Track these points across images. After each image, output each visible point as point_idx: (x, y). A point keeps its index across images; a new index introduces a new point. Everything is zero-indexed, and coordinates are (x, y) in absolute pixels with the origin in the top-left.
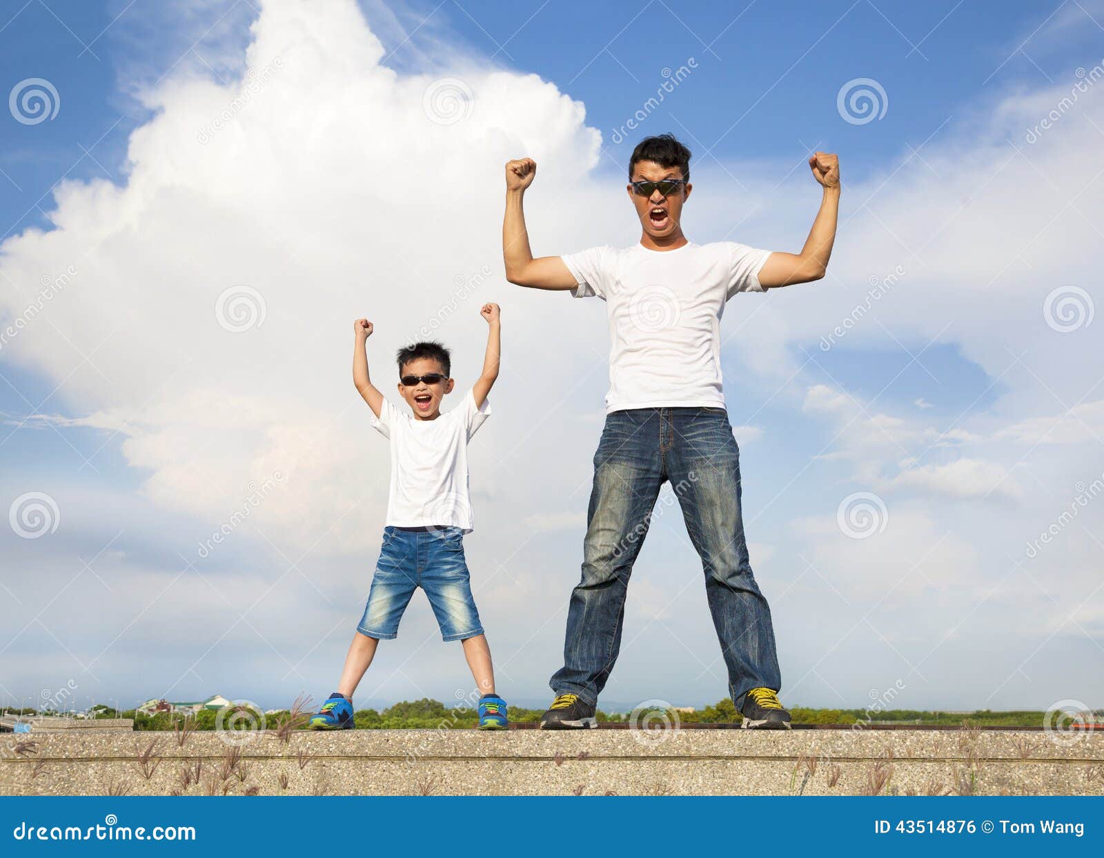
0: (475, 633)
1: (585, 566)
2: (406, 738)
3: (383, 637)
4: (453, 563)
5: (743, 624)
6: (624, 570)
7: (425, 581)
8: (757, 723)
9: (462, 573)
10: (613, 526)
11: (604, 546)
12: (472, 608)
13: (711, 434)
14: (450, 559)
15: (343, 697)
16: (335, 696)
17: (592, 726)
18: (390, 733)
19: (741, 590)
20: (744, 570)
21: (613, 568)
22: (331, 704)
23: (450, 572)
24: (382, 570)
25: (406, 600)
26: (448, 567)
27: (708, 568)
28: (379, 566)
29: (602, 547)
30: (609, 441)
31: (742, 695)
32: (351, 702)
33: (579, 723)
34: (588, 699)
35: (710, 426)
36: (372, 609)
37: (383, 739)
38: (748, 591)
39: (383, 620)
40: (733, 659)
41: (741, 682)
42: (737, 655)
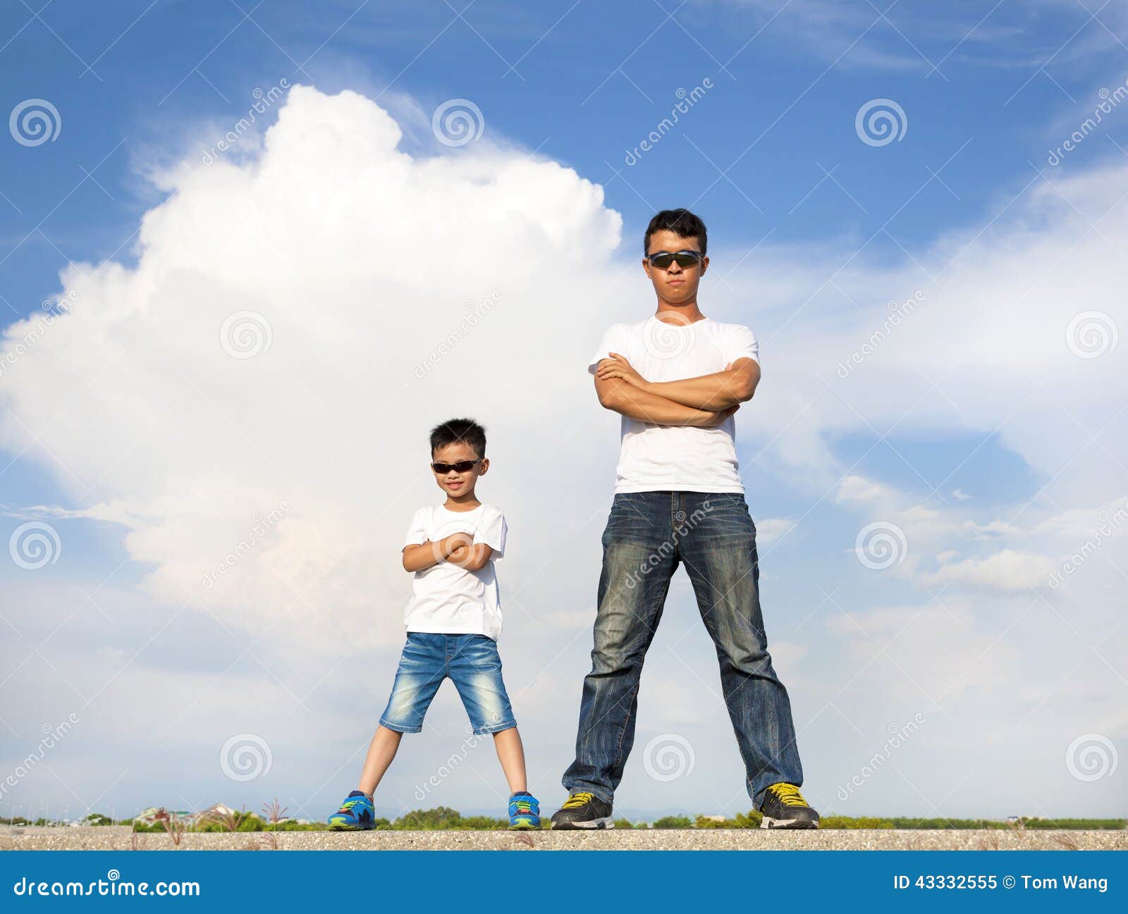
0: (507, 725)
1: (595, 653)
2: (432, 839)
3: (407, 730)
4: (484, 650)
5: (762, 714)
6: (638, 657)
7: (453, 671)
8: (784, 823)
9: (492, 661)
10: (623, 610)
11: (614, 631)
12: (504, 699)
13: (726, 512)
14: (480, 646)
15: (363, 795)
16: (355, 794)
17: (607, 827)
18: (414, 834)
19: (760, 678)
20: (762, 656)
21: (624, 656)
22: (350, 803)
23: (480, 660)
24: (409, 658)
25: (434, 691)
26: (478, 654)
27: (723, 654)
28: (405, 653)
29: (612, 633)
30: (618, 519)
31: (762, 791)
32: (372, 800)
33: (593, 824)
34: (604, 797)
35: (725, 504)
36: (396, 700)
37: (407, 840)
38: (767, 679)
39: (408, 713)
40: (752, 752)
41: (760, 776)
42: (757, 748)
